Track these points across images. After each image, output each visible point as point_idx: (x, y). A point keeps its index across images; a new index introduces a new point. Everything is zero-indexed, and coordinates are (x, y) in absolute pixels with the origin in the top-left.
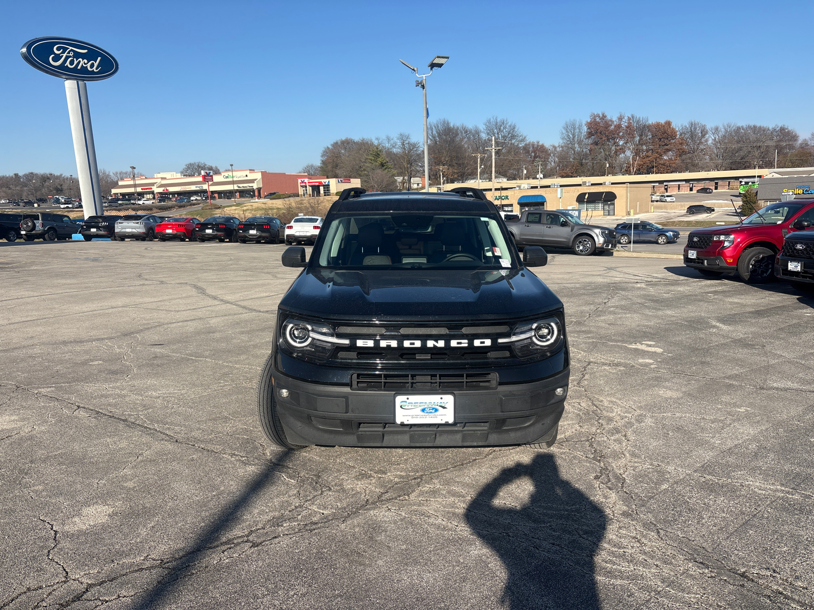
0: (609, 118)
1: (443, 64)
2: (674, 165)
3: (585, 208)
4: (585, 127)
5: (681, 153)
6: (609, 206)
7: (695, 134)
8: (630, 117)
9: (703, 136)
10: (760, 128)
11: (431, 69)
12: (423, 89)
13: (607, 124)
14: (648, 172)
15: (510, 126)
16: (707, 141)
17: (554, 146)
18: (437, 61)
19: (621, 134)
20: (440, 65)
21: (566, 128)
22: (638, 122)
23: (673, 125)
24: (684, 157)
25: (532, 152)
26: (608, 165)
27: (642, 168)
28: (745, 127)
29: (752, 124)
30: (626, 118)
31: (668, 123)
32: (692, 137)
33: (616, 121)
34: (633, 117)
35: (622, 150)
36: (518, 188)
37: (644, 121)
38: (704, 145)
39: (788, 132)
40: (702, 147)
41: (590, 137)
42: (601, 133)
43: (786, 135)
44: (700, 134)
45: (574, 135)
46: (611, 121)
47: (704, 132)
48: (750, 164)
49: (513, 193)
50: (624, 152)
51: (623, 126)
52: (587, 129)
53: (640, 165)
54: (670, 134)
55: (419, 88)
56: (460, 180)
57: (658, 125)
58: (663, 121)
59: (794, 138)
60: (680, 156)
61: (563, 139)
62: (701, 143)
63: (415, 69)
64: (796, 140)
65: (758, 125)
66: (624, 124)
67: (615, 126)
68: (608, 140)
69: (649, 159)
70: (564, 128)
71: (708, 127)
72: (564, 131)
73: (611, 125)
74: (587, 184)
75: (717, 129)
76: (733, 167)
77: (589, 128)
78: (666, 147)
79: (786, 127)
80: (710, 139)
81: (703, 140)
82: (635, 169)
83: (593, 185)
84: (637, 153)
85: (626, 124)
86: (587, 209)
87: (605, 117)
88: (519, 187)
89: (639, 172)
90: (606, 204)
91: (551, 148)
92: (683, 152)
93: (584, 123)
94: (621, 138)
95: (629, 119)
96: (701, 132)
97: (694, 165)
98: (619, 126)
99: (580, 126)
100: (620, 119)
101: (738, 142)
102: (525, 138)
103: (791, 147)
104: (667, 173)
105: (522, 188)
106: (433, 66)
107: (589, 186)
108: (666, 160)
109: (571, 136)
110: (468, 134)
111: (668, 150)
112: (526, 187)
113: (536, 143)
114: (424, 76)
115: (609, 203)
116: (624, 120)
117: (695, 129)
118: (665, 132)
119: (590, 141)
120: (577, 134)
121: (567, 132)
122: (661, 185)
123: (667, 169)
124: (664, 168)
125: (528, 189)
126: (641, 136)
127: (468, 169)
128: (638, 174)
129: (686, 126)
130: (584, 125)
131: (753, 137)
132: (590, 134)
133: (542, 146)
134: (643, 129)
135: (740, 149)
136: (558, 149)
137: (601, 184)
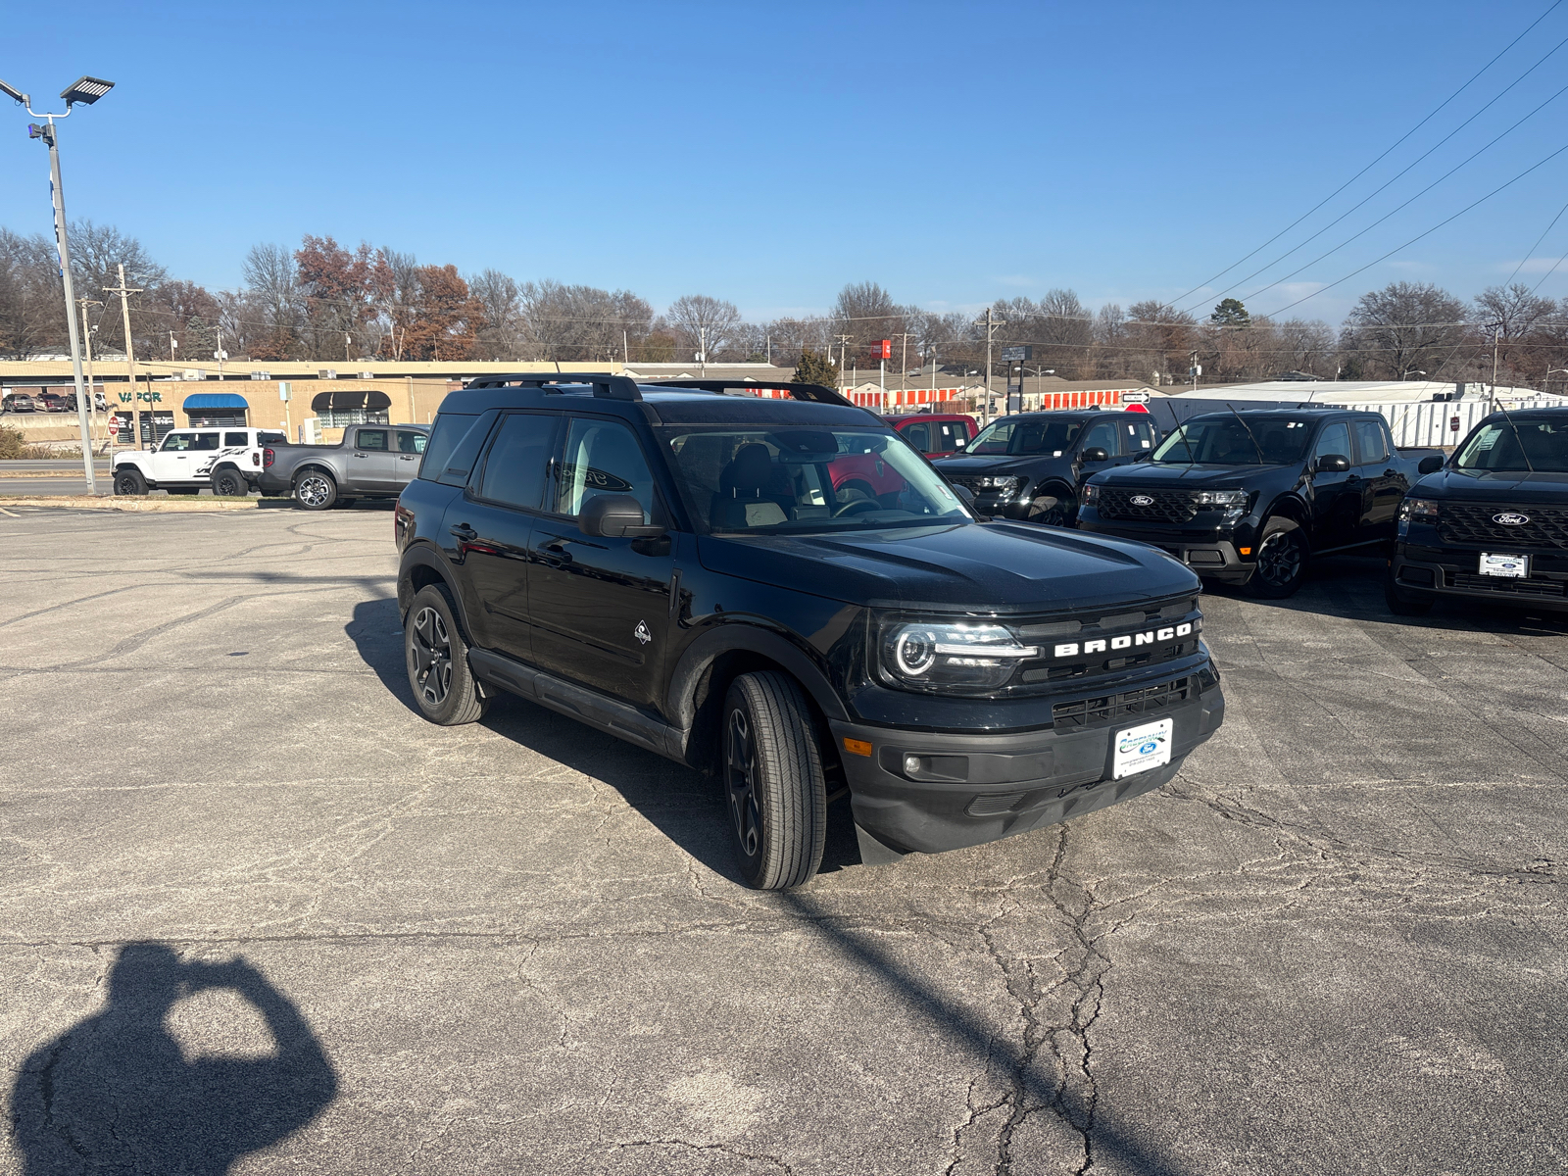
0: (341, 247)
1: (98, 97)
2: (468, 347)
3: (332, 422)
4: (295, 261)
5: (477, 325)
6: (378, 419)
7: (497, 293)
8: (382, 251)
9: (510, 298)
10: (595, 292)
11: (69, 103)
12: (51, 145)
13: (339, 261)
14: (426, 357)
15: (125, 244)
16: (517, 307)
17: (228, 295)
18: (85, 88)
19: (367, 282)
20: (91, 99)
21: (256, 259)
22: (397, 261)
23: (460, 274)
24: (484, 333)
25: (179, 304)
26: (349, 340)
27: (413, 348)
28: (571, 288)
29: (582, 285)
30: (374, 252)
31: (451, 270)
32: (492, 298)
33: (355, 256)
34: (387, 251)
35: (372, 312)
36: (177, 378)
37: (407, 261)
38: (514, 315)
39: (637, 302)
40: (510, 317)
41: (306, 282)
42: (328, 276)
43: (634, 309)
44: (505, 295)
45: (273, 274)
46: (346, 254)
47: (511, 293)
48: (587, 352)
49: (170, 388)
50: (375, 317)
51: (369, 267)
52: (301, 266)
53: (408, 343)
54: (456, 289)
55: (41, 142)
56: (12, 353)
57: (433, 272)
58: (441, 265)
59: (646, 313)
60: (478, 331)
61: (251, 281)
62: (508, 310)
63: (25, 97)
64: (649, 318)
65: (592, 287)
66: (372, 265)
67: (356, 266)
68: (344, 291)
69: (425, 332)
70: (250, 259)
71: (517, 283)
72: (252, 267)
73: (347, 263)
74: (330, 376)
75: (530, 287)
76: (562, 355)
77: (303, 265)
78: (453, 313)
79: (632, 294)
80: (522, 303)
81: (511, 305)
82: (401, 350)
83: (340, 377)
84: (401, 319)
85: (375, 264)
86: (335, 424)
87: (335, 245)
88: (180, 375)
89: (407, 357)
90: (371, 415)
91: (222, 298)
92: (481, 324)
93: (292, 253)
94: (369, 289)
95: (380, 255)
96: (507, 292)
97: (503, 349)
98: (362, 267)
99: (285, 261)
100: (364, 252)
101: (566, 313)
102: (163, 272)
103: (644, 329)
104: (460, 360)
105: (186, 377)
106: (73, 97)
107: (333, 379)
108: (454, 336)
109: (267, 276)
110: (20, 252)
111: (456, 318)
112: (197, 376)
113: (185, 285)
114: (50, 116)
115: (377, 413)
116: (371, 256)
117: (496, 284)
118: (448, 287)
119: (308, 290)
120: (279, 274)
121: (258, 268)
122: (456, 382)
123: (459, 352)
124: (452, 351)
125: (200, 380)
126: (404, 288)
127: (30, 330)
128: (406, 360)
129: (480, 278)
130: (291, 258)
131: (588, 308)
132: (306, 278)
133: (201, 293)
134: (409, 276)
135: (569, 327)
136: (238, 302)
137: (354, 377)
